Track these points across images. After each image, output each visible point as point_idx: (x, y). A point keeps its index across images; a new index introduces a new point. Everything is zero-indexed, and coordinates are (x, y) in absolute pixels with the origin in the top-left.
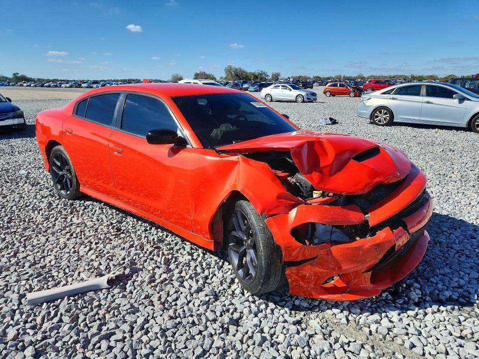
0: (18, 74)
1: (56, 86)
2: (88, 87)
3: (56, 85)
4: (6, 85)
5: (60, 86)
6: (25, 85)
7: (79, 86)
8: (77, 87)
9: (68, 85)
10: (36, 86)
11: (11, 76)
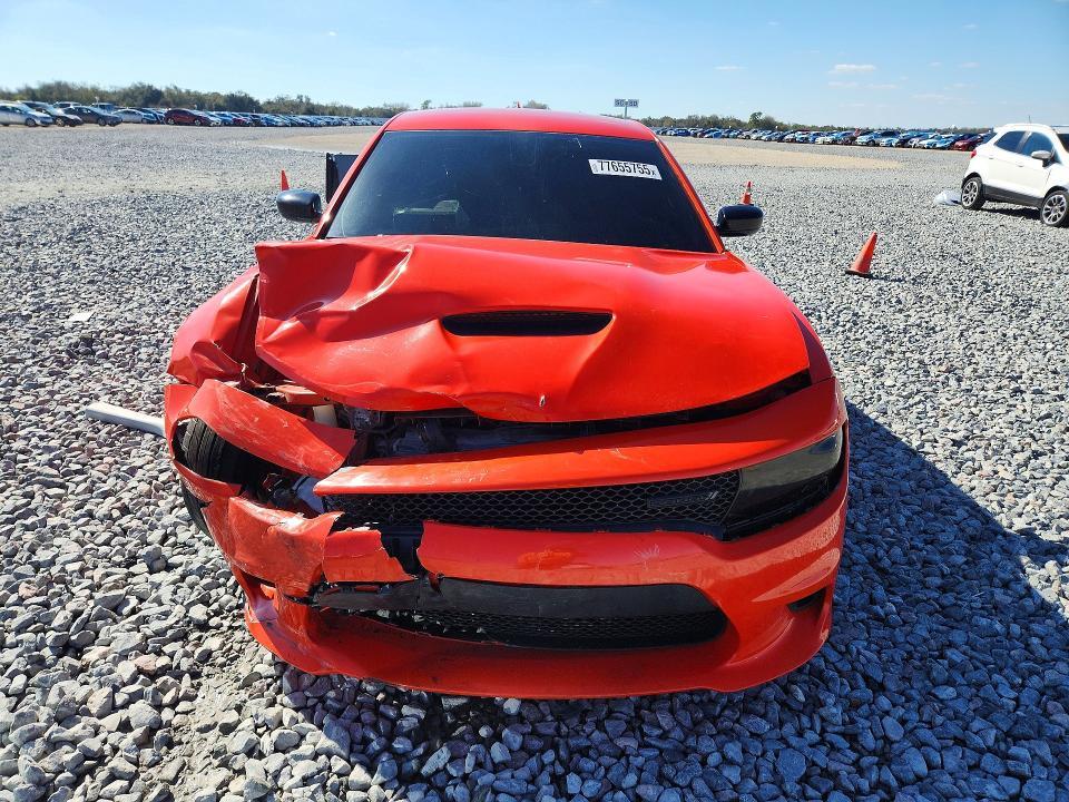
0: (760, 114)
1: (805, 141)
2: (867, 144)
3: (807, 139)
4: (724, 137)
5: (814, 142)
6: (754, 136)
7: (851, 141)
8: (846, 143)
9: (829, 139)
10: (770, 140)
11: (746, 119)
